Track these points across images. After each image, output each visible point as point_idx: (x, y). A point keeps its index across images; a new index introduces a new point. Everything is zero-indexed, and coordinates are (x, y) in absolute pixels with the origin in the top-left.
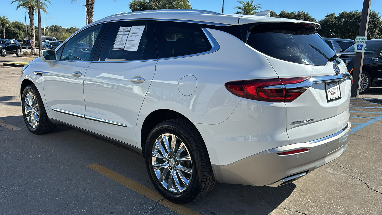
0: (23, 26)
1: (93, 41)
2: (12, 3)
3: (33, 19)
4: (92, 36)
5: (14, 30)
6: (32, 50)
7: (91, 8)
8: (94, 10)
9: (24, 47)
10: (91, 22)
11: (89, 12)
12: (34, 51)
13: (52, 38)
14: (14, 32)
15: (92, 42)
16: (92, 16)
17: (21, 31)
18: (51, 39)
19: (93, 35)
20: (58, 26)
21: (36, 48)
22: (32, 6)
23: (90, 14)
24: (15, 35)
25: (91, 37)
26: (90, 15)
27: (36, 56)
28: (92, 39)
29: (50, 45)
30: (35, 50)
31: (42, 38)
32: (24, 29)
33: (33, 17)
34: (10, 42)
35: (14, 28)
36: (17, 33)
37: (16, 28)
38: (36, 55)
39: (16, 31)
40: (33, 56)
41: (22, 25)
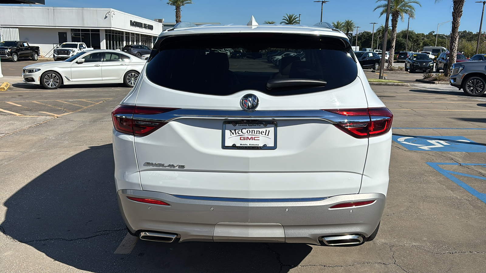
0: (413, 35)
1: (455, 51)
2: (375, 9)
3: (396, 27)
4: (454, 44)
5: (402, 40)
6: (388, 64)
7: (459, 7)
8: (463, 9)
9: (399, 60)
10: (457, 26)
11: (455, 13)
12: (391, 66)
13: (441, 48)
14: (401, 43)
15: (454, 53)
16: (459, 18)
17: (410, 41)
18: (440, 50)
19: (457, 42)
20: (467, 32)
21: (394, 62)
22: (396, 11)
23: (457, 15)
24: (402, 46)
25: (453, 46)
26: (457, 17)
27: (391, 72)
28: (454, 49)
29: (414, 58)
30: (393, 65)
31: (425, 48)
32: (413, 38)
33: (396, 24)
34: (368, 55)
35: (402, 37)
36: (404, 44)
37: (404, 38)
38: (392, 70)
39: (404, 41)
40: (388, 72)
41: (412, 33)
